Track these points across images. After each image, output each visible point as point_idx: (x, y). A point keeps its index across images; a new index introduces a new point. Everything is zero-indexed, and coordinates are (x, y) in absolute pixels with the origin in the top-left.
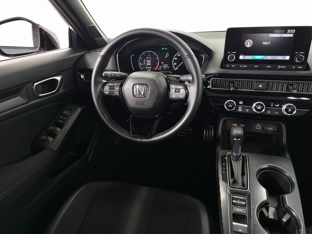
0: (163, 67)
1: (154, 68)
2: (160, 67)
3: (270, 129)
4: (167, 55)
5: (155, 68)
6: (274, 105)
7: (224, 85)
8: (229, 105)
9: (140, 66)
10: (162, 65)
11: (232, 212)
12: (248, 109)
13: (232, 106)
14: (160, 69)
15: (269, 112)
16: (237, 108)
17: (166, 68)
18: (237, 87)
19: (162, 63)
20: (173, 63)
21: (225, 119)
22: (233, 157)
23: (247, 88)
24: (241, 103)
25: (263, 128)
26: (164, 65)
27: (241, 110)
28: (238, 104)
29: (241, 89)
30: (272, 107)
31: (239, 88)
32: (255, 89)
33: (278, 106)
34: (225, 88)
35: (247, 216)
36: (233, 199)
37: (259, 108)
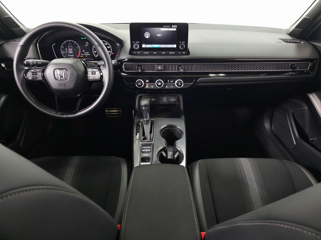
0: (85, 54)
1: (76, 56)
2: (82, 55)
3: (172, 100)
4: (87, 44)
5: (78, 56)
6: (170, 81)
7: (134, 68)
8: (138, 83)
9: (63, 54)
10: (83, 53)
11: (141, 157)
12: (152, 85)
13: (140, 84)
14: (82, 56)
15: (167, 87)
16: (145, 85)
17: (87, 55)
18: (144, 69)
19: (84, 51)
20: (93, 51)
21: (140, 95)
22: (144, 122)
23: (151, 70)
24: (147, 81)
25: (168, 100)
26: (85, 53)
27: (148, 87)
28: (145, 82)
29: (147, 71)
30: (168, 83)
31: (145, 70)
32: (156, 70)
33: (172, 82)
34: (135, 70)
35: (151, 157)
36: (142, 149)
37: (160, 84)
